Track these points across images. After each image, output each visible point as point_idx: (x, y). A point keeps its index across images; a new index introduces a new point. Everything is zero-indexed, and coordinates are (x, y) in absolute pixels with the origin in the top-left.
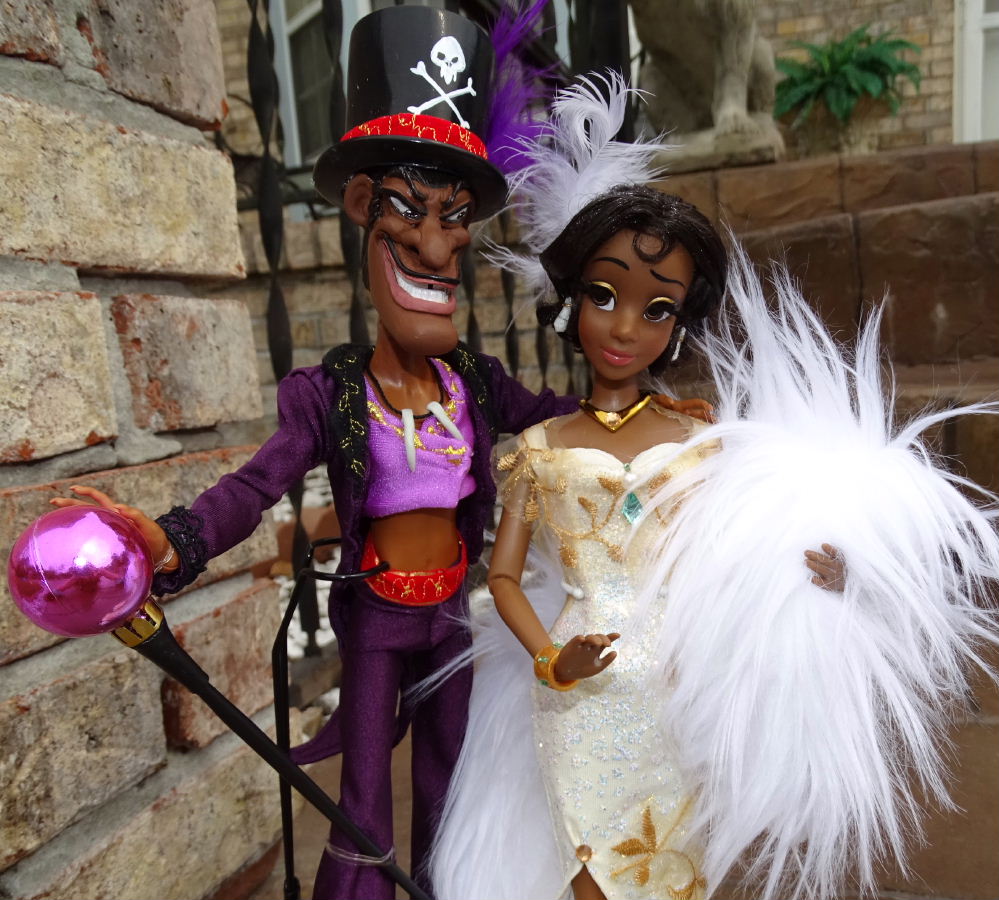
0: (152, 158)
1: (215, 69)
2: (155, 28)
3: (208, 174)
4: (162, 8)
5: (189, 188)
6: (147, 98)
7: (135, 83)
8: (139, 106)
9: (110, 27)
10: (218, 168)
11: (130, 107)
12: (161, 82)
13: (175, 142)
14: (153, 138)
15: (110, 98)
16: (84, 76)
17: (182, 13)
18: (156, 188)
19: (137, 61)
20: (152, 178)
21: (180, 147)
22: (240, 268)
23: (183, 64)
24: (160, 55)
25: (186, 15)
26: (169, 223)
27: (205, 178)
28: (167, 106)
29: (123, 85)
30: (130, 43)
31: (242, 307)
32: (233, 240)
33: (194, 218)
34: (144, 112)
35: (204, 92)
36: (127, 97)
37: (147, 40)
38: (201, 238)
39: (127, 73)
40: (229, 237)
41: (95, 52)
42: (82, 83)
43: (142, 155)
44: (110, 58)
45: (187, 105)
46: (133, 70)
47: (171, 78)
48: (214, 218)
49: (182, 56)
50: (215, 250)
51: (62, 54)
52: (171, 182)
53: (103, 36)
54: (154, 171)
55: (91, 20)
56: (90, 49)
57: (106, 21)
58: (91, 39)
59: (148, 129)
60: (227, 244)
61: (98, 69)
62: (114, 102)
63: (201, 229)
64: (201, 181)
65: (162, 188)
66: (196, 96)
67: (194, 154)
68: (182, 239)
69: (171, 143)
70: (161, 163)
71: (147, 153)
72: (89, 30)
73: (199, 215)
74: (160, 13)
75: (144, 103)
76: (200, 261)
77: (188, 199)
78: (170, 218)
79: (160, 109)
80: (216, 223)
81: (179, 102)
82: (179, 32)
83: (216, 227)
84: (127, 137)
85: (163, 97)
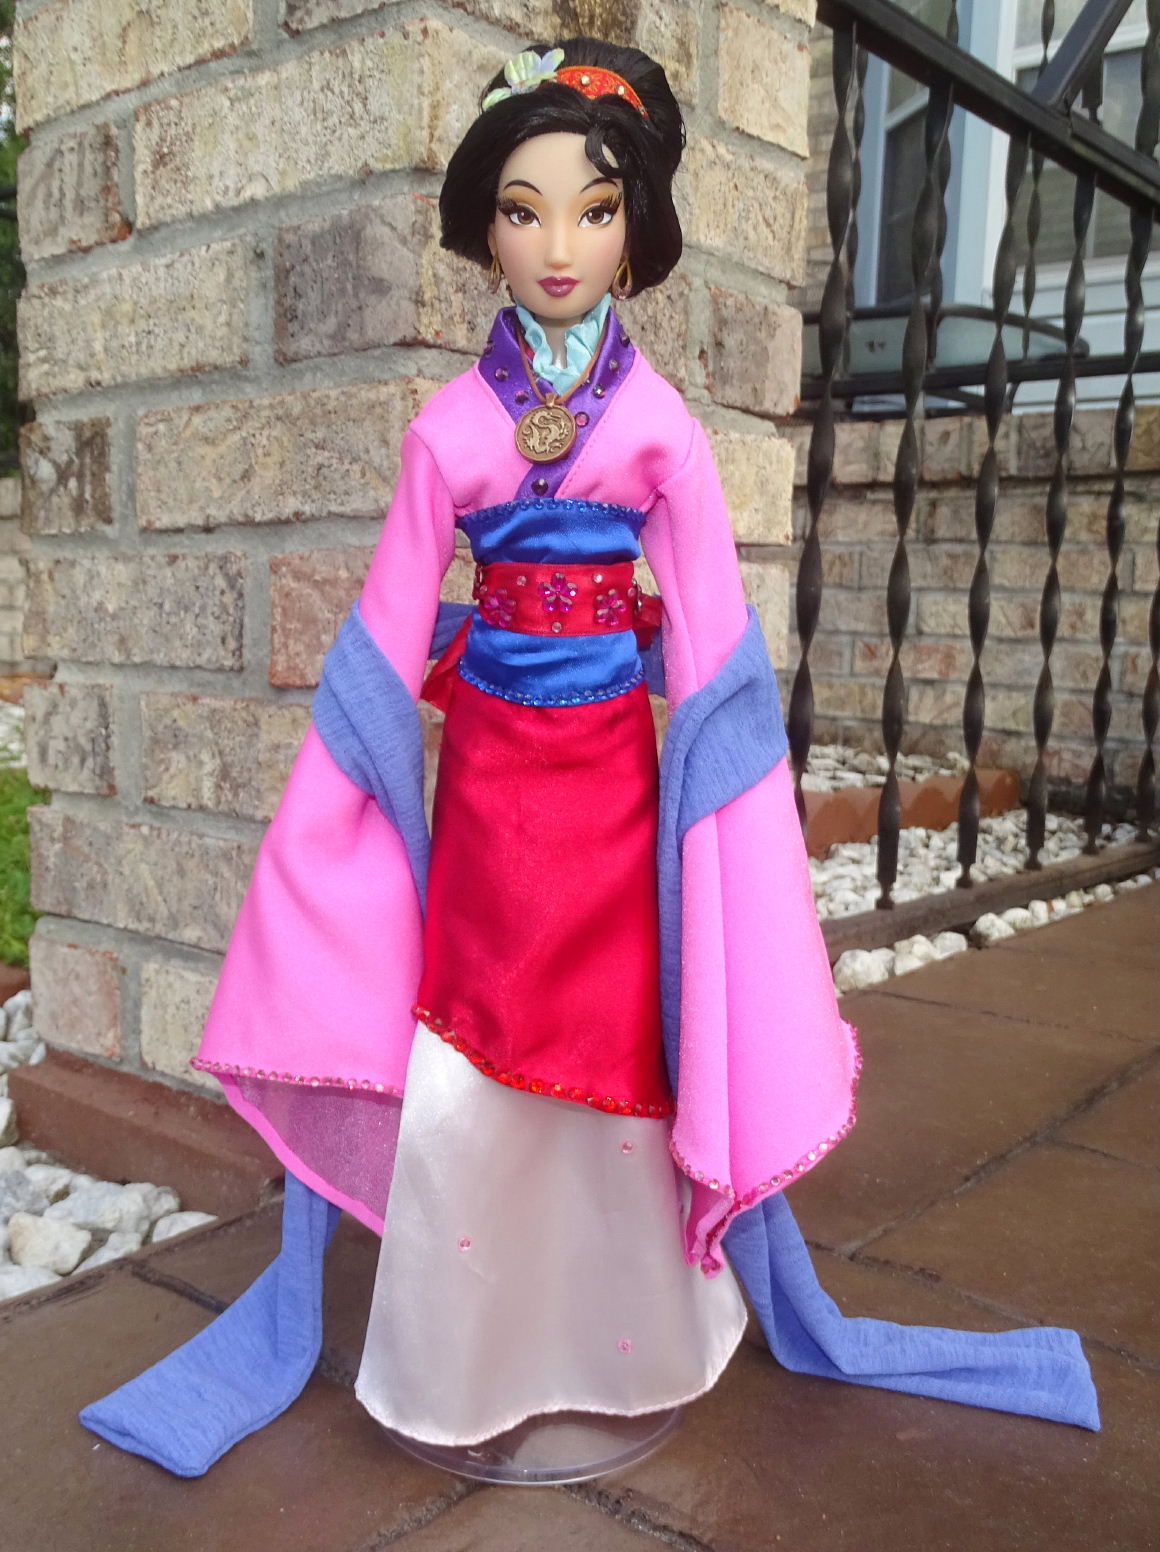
0: (734, 450)
1: (794, 371)
2: (752, 348)
3: (774, 459)
4: (760, 330)
5: (757, 473)
6: (738, 404)
7: (733, 394)
8: (731, 411)
9: (721, 354)
10: (783, 454)
11: (723, 411)
12: (750, 390)
13: (753, 436)
14: (737, 435)
15: (713, 408)
16: (697, 396)
17: (775, 329)
18: (733, 474)
19: (736, 377)
20: (731, 467)
21: (756, 440)
22: (787, 538)
23: (769, 372)
24: (753, 369)
25: (778, 332)
26: (737, 502)
27: (771, 463)
28: (751, 408)
29: (723, 397)
30: (732, 364)
31: (783, 571)
32: (786, 514)
33: (756, 497)
34: (733, 414)
35: (781, 392)
36: (724, 406)
37: (746, 358)
38: (760, 513)
39: (727, 387)
40: (782, 511)
41: (708, 375)
42: (695, 400)
43: (727, 449)
44: (719, 378)
45: (768, 406)
46: (732, 385)
47: (757, 386)
48: (773, 497)
49: (770, 366)
50: (769, 523)
51: (687, 383)
52: (744, 468)
53: (714, 363)
54: (733, 461)
55: (710, 353)
56: (704, 373)
57: (719, 351)
58: (706, 366)
59: (734, 428)
60: (780, 517)
61: (708, 388)
62: (713, 412)
63: (760, 505)
64: (768, 466)
65: (737, 474)
66: (775, 396)
67: (766, 444)
68: (745, 514)
69: (749, 438)
70: (740, 455)
71: (731, 447)
72: (707, 360)
73: (762, 494)
74: (758, 334)
75: (734, 408)
76: (756, 532)
77: (755, 482)
78: (738, 497)
79: (746, 411)
80: (773, 503)
81: (761, 403)
82: (771, 346)
83: (774, 503)
84: (719, 437)
85: (750, 402)
